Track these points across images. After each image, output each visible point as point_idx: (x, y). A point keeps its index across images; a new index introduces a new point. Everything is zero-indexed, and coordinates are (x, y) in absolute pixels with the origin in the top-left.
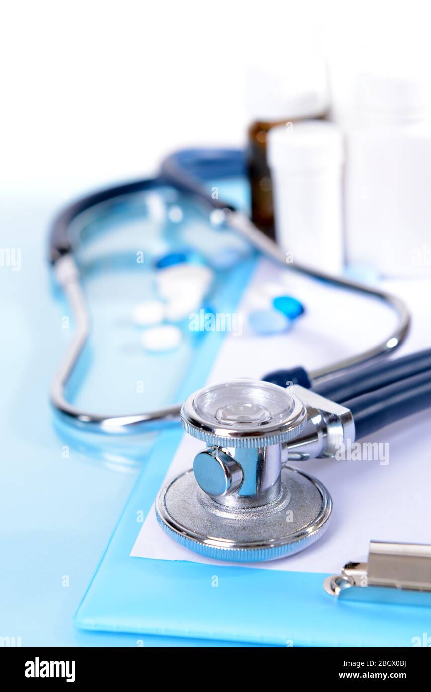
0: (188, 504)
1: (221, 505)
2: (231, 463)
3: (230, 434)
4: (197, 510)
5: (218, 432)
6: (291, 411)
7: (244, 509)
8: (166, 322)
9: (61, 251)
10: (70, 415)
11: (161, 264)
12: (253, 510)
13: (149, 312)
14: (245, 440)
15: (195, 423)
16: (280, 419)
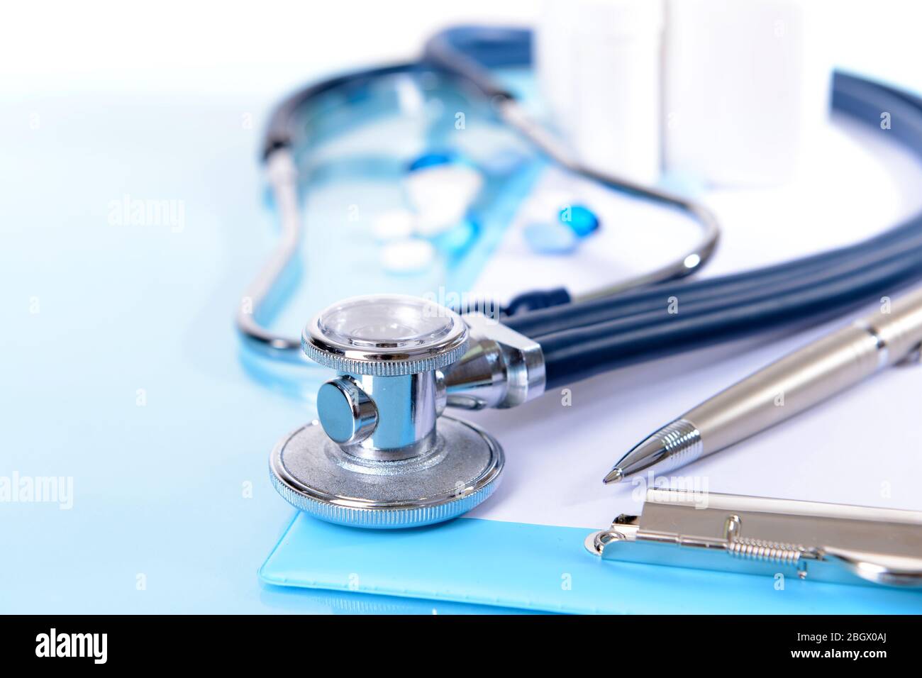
0: (311, 453)
1: (351, 455)
2: (365, 399)
3: (365, 356)
4: (320, 462)
5: (348, 354)
6: (448, 331)
7: (379, 461)
8: (415, 236)
9: (274, 145)
10: (259, 341)
11: (416, 166)
12: (391, 464)
13: (394, 223)
14: (383, 364)
15: (318, 344)
16: (431, 340)
